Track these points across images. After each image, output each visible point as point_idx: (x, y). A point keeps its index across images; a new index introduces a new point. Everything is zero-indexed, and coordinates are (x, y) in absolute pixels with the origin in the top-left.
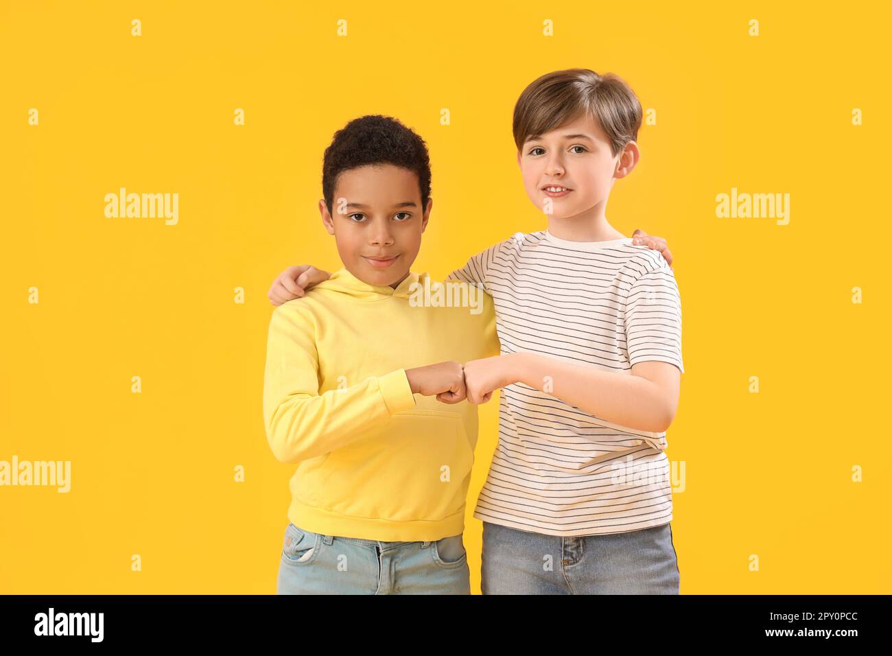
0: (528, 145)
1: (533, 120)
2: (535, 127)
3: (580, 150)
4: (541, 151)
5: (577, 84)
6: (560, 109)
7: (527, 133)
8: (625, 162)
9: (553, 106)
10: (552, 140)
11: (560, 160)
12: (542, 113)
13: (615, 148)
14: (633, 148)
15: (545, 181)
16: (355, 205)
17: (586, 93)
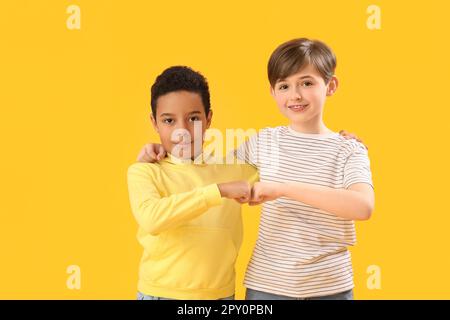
0: (278, 85)
1: (280, 71)
2: (282, 74)
3: (308, 84)
4: (286, 87)
5: (302, 48)
6: (294, 63)
7: (277, 78)
8: (332, 87)
9: (291, 62)
10: (292, 80)
11: (298, 91)
12: (285, 66)
13: (326, 80)
14: (335, 79)
15: (290, 103)
16: (167, 114)
17: (308, 53)
